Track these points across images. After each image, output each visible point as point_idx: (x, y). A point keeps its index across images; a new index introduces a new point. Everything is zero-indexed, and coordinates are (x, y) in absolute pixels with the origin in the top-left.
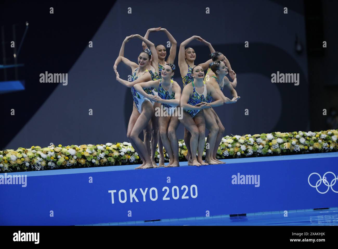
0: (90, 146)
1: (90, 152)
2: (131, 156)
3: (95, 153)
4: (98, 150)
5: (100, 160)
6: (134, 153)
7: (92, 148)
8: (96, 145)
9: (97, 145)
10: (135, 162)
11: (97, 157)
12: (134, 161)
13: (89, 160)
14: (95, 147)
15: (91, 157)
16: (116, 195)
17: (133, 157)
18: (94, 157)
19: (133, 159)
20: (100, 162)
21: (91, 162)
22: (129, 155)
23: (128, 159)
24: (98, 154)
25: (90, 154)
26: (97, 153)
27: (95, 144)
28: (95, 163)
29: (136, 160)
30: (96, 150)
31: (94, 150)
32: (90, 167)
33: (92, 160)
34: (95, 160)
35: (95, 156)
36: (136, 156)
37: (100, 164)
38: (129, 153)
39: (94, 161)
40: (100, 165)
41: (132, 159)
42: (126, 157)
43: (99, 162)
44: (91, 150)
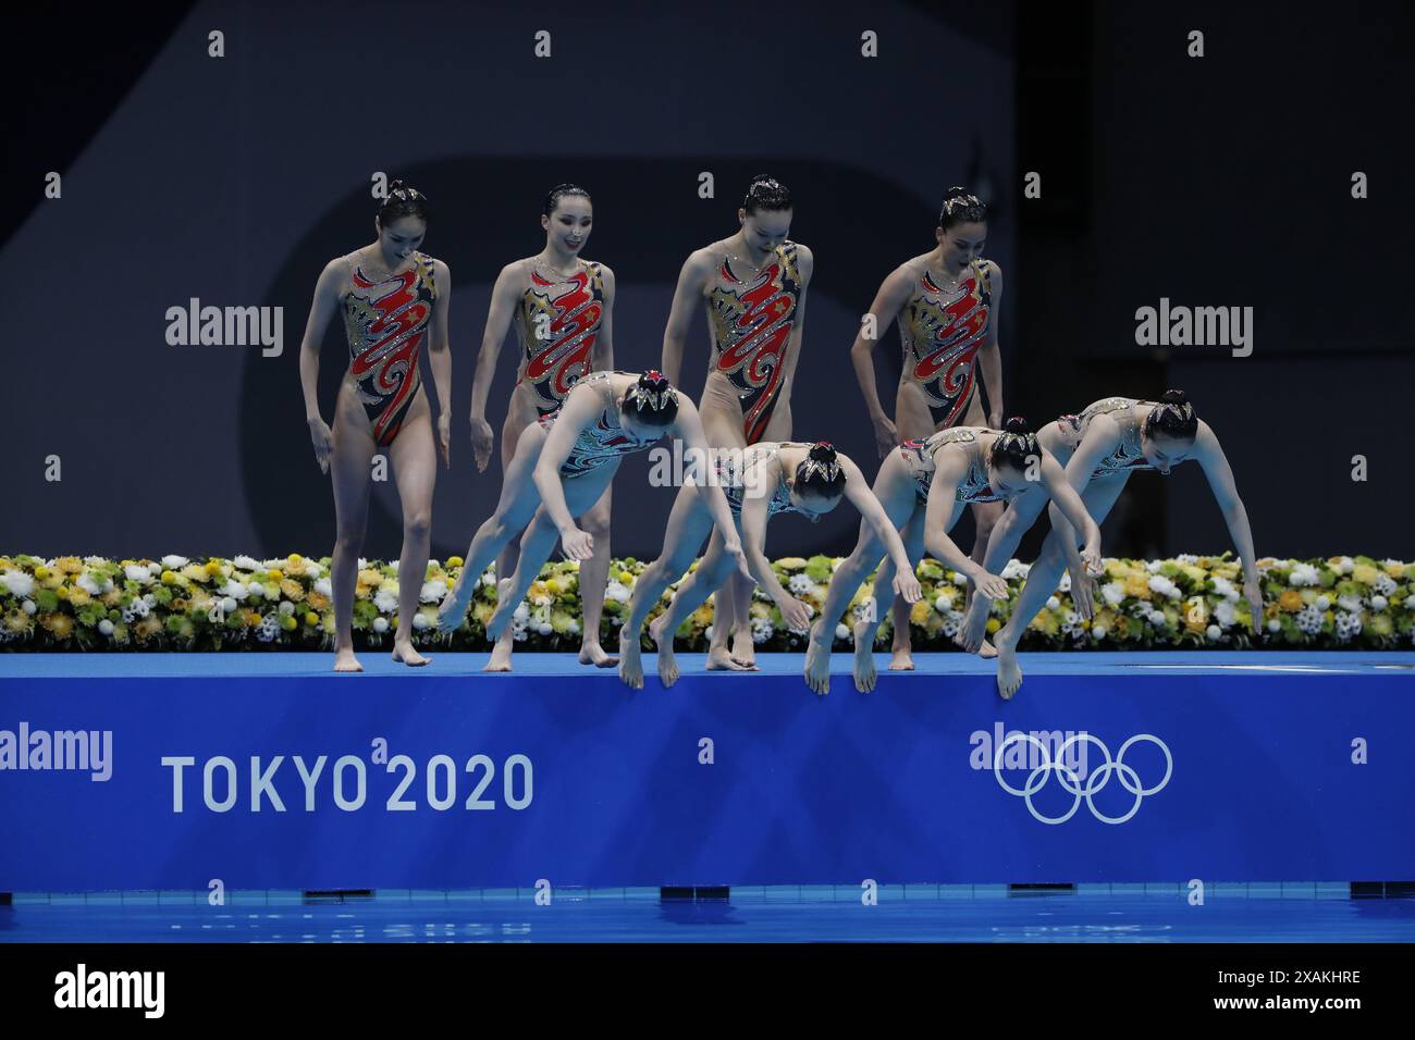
0: (97, 562)
1: (93, 588)
2: (263, 616)
3: (115, 595)
4: (126, 583)
5: (133, 624)
6: (277, 603)
7: (103, 571)
8: (119, 563)
9: (124, 562)
10: (279, 640)
11: (121, 612)
12: (275, 638)
13: (88, 620)
14: (117, 571)
15: (98, 609)
16: (193, 777)
17: (273, 620)
18: (108, 610)
19: (272, 628)
20: (132, 634)
21: (95, 629)
22: (256, 611)
23: (252, 628)
24: (125, 598)
25: (92, 596)
26: (124, 594)
27: (117, 553)
28: (111, 635)
29: (284, 632)
30: (120, 580)
31: (110, 583)
32: (90, 650)
33: (98, 621)
34: (114, 623)
35: (115, 607)
36: (285, 619)
37: (133, 642)
38: (257, 601)
39: (106, 626)
40: (134, 646)
41: (268, 627)
42: (243, 617)
43: (130, 631)
44: (99, 579)
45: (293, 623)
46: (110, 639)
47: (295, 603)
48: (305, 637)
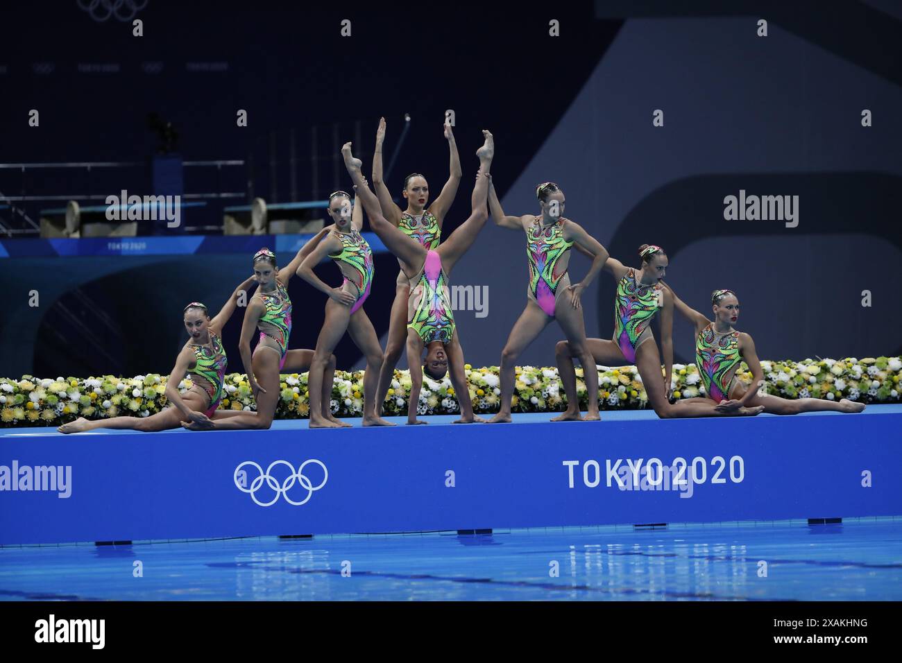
0: (529, 369)
1: (527, 381)
2: (610, 393)
3: (538, 385)
4: (544, 379)
5: (548, 398)
6: (617, 387)
7: (532, 373)
8: (540, 368)
9: (542, 368)
10: (619, 405)
11: (541, 392)
12: (617, 404)
13: (526, 397)
14: (539, 373)
15: (530, 391)
16: (579, 470)
17: (615, 394)
18: (535, 392)
19: (615, 398)
20: (547, 403)
21: (529, 402)
22: (607, 391)
23: (605, 399)
24: (543, 386)
25: (527, 385)
26: (543, 384)
27: (539, 365)
28: (537, 404)
29: (621, 401)
30: (540, 377)
31: (536, 378)
32: (527, 412)
33: (530, 397)
34: (538, 398)
35: (538, 390)
36: (621, 394)
37: (548, 407)
38: (607, 386)
39: (534, 400)
40: (548, 409)
41: (613, 398)
42: (601, 394)
43: (546, 402)
44: (530, 377)
45: (625, 396)
46: (536, 406)
47: (626, 386)
48: (631, 403)
